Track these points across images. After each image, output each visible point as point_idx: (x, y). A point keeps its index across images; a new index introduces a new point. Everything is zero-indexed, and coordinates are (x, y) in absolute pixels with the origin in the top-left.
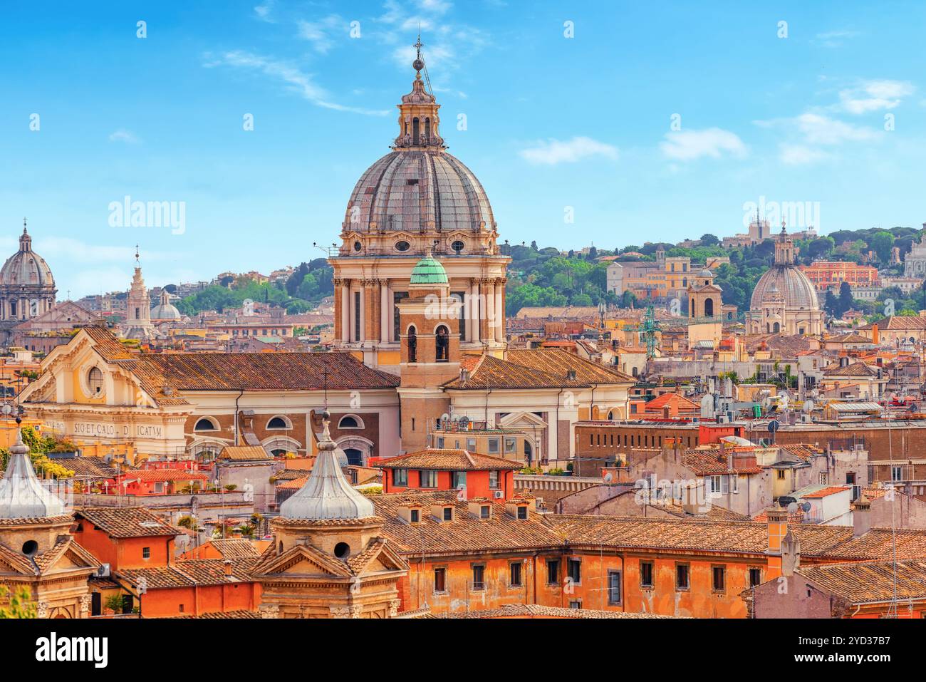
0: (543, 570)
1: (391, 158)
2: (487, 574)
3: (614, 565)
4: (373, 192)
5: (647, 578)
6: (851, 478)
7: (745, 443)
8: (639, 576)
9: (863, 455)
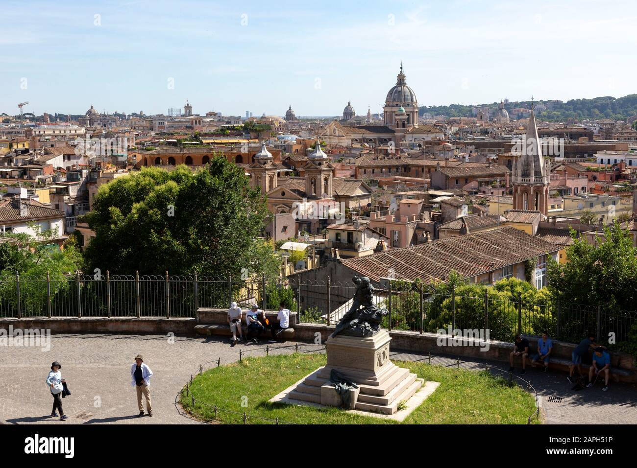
0: (403, 169)
1: (395, 87)
2: (391, 170)
3: (417, 168)
4: (392, 94)
5: (423, 171)
6: (471, 152)
7: (449, 144)
8: (422, 171)
9: (474, 147)
